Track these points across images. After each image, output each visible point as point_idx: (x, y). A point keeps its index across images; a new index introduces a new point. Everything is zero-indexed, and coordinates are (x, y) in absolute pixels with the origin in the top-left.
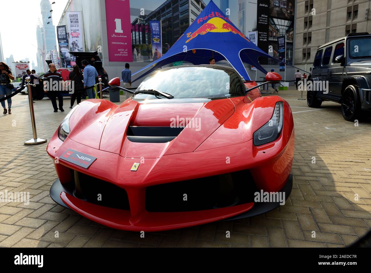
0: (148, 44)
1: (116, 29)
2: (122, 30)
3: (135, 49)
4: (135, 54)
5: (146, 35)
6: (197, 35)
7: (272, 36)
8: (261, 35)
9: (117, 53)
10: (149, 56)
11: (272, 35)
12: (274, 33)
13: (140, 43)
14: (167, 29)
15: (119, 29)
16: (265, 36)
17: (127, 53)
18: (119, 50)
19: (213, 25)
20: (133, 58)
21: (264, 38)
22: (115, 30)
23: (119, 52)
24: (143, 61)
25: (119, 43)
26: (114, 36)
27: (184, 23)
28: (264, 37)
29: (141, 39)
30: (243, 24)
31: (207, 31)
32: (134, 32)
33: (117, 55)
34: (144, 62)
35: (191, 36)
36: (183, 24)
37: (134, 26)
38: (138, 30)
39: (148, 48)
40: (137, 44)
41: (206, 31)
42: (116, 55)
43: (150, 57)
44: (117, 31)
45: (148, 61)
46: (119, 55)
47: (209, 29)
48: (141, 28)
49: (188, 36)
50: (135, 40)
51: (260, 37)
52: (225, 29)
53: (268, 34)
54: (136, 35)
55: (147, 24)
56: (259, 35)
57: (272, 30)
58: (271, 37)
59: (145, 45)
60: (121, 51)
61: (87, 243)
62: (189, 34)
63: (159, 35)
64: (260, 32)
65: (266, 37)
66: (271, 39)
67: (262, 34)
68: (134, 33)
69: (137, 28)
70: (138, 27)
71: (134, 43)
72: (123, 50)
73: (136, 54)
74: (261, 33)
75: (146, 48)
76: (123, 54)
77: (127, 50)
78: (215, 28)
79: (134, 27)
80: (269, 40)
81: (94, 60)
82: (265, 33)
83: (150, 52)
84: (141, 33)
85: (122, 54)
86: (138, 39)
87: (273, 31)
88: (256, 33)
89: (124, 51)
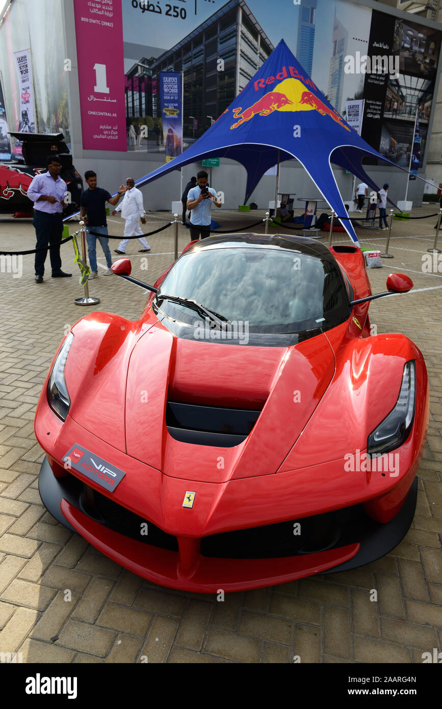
0: (156, 117)
1: (96, 85)
2: (107, 86)
3: (132, 126)
4: (131, 137)
5: (153, 99)
6: (253, 114)
7: (391, 109)
8: (371, 107)
9: (98, 134)
10: (158, 140)
11: (390, 107)
12: (396, 103)
13: (141, 114)
14: (193, 89)
15: (101, 86)
16: (377, 108)
17: (116, 133)
18: (101, 127)
19: (284, 96)
20: (128, 143)
21: (374, 112)
22: (95, 87)
23: (101, 132)
24: (146, 151)
25: (102, 114)
26: (92, 98)
27: (226, 77)
28: (376, 110)
29: (144, 106)
30: (339, 82)
31: (273, 109)
32: (131, 92)
33: (99, 137)
34: (148, 152)
35: (242, 116)
36: (224, 79)
37: (130, 80)
38: (138, 88)
39: (156, 125)
40: (136, 116)
41: (271, 110)
42: (96, 137)
43: (160, 144)
44: (97, 89)
45: (155, 150)
46: (101, 136)
47: (277, 104)
48: (143, 85)
49: (235, 116)
50: (131, 108)
51: (369, 111)
52: (305, 104)
53: (383, 106)
54: (135, 98)
55: (156, 76)
56: (367, 106)
57: (391, 97)
58: (389, 111)
59: (151, 118)
60: (106, 130)
61: (110, 592)
62: (238, 111)
63: (179, 101)
64: (369, 100)
65: (379, 110)
66: (388, 115)
67: (372, 104)
68: (131, 95)
69: (136, 83)
70: (137, 81)
71: (131, 115)
72: (110, 128)
73: (134, 136)
74: (371, 102)
75: (153, 124)
76: (110, 135)
77: (116, 128)
78: (289, 103)
79: (131, 83)
80: (385, 118)
81: (57, 149)
82: (378, 103)
83: (160, 133)
84: (143, 94)
85: (108, 135)
86: (138, 107)
87: (393, 100)
88: (361, 103)
89: (112, 129)
